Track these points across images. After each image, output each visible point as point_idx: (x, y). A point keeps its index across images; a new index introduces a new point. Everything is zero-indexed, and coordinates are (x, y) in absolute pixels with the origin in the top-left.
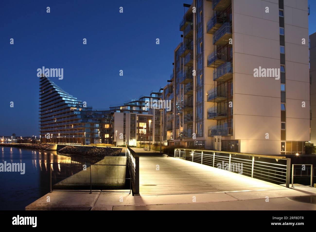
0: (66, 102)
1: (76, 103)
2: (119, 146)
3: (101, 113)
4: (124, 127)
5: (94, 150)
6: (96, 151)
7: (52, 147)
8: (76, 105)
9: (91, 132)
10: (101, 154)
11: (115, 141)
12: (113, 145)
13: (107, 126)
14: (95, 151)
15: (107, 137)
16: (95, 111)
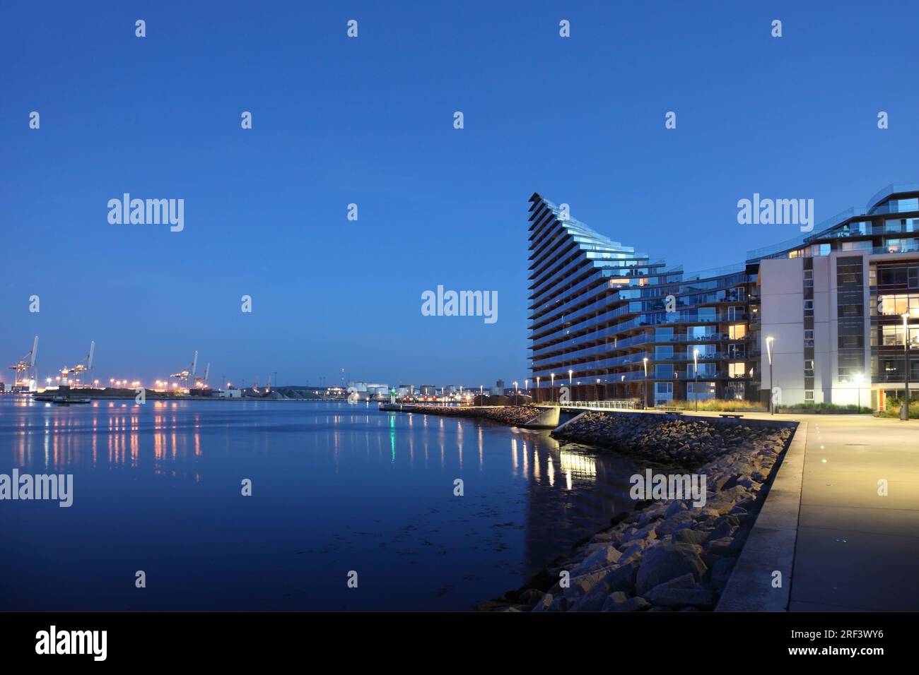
0: (597, 264)
1: (628, 264)
2: (784, 407)
3: (713, 285)
4: (809, 322)
5: (668, 427)
6: (677, 432)
7: (545, 417)
8: (628, 271)
9: (675, 357)
10: (692, 448)
11: (764, 385)
12: (758, 405)
13: (737, 332)
14: (672, 434)
15: (736, 375)
16: (692, 282)
